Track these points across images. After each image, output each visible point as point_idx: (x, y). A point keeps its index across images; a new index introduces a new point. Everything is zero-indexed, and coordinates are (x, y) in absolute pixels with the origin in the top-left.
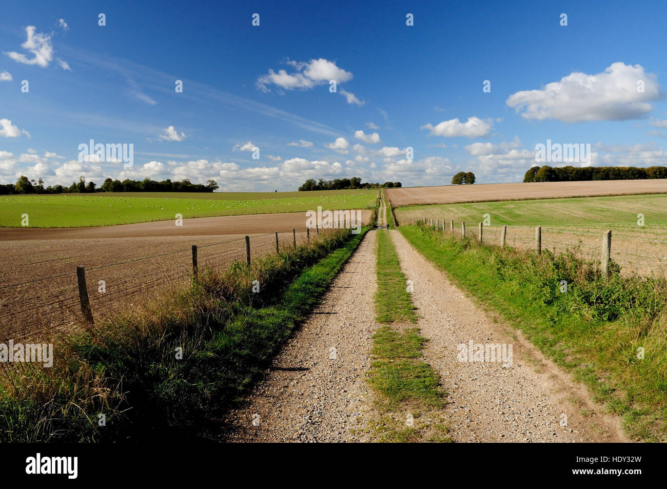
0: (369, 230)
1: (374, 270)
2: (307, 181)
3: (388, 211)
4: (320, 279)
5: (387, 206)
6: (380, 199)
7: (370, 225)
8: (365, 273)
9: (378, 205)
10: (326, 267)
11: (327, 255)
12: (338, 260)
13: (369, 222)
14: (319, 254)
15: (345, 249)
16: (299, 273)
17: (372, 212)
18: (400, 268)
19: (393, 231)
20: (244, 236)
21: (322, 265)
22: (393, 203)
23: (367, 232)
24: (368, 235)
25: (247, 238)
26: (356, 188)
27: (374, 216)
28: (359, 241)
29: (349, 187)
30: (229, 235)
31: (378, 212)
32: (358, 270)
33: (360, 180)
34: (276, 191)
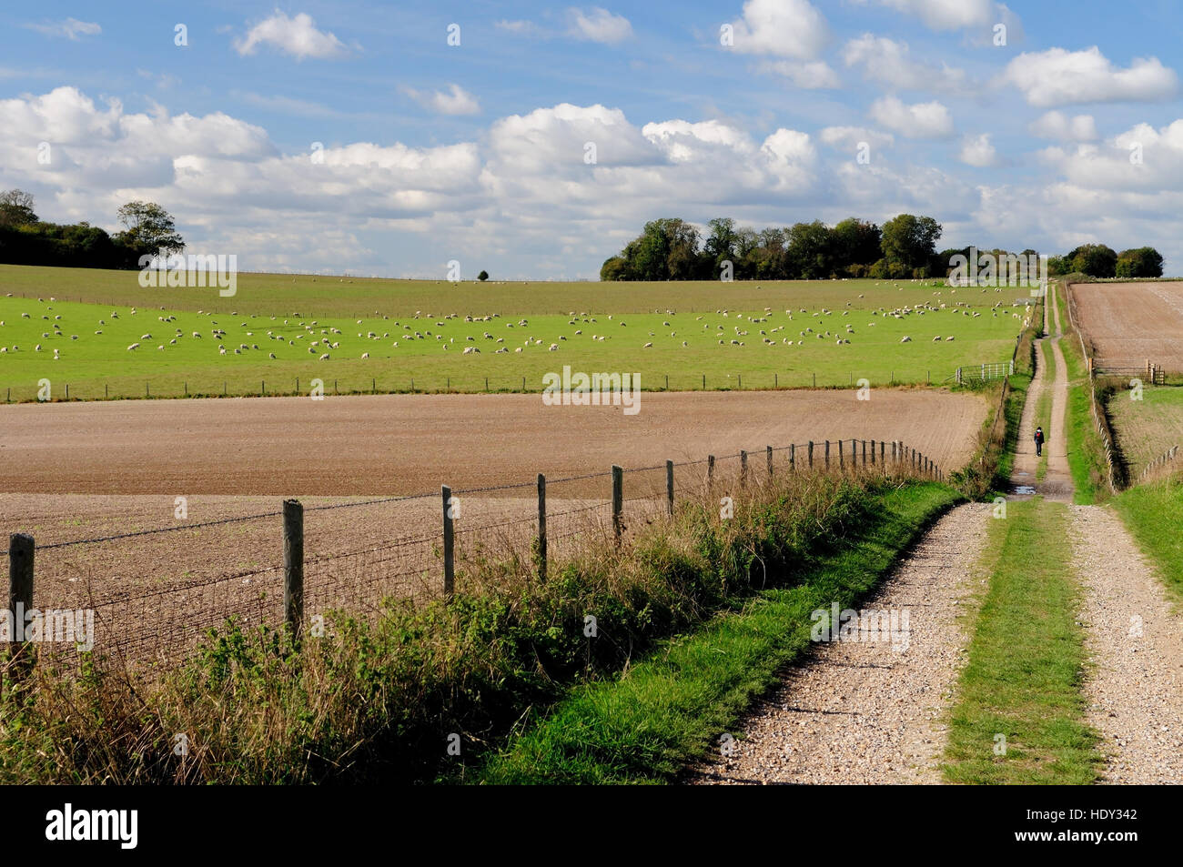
0: (961, 501)
1: (939, 706)
2: (651, 229)
3: (1075, 407)
4: (651, 734)
5: (1072, 374)
6: (1040, 335)
7: (972, 474)
8: (890, 719)
9: (1025, 368)
10: (690, 676)
11: (706, 616)
12: (757, 644)
13: (967, 459)
14: (661, 614)
15: (803, 589)
16: (545, 700)
17: (988, 406)
18: (1081, 706)
19: (1092, 511)
20: (277, 503)
21: (675, 666)
22: (1109, 361)
23: (945, 510)
24: (948, 525)
25: (294, 514)
26: (908, 276)
27: (1001, 429)
28: (891, 553)
29: (875, 268)
30: (222, 498)
31: (1021, 404)
32: (858, 703)
33: (934, 230)
34: (484, 276)
